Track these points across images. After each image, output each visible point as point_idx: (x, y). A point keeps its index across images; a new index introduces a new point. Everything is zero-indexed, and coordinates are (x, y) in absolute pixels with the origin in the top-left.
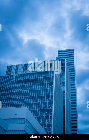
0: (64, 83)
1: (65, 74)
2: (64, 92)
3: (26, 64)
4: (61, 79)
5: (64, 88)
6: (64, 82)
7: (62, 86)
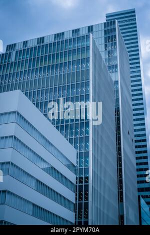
0: (116, 66)
1: (117, 50)
2: (117, 82)
3: (41, 38)
4: (109, 60)
5: (117, 76)
6: (116, 64)
7: (113, 72)
